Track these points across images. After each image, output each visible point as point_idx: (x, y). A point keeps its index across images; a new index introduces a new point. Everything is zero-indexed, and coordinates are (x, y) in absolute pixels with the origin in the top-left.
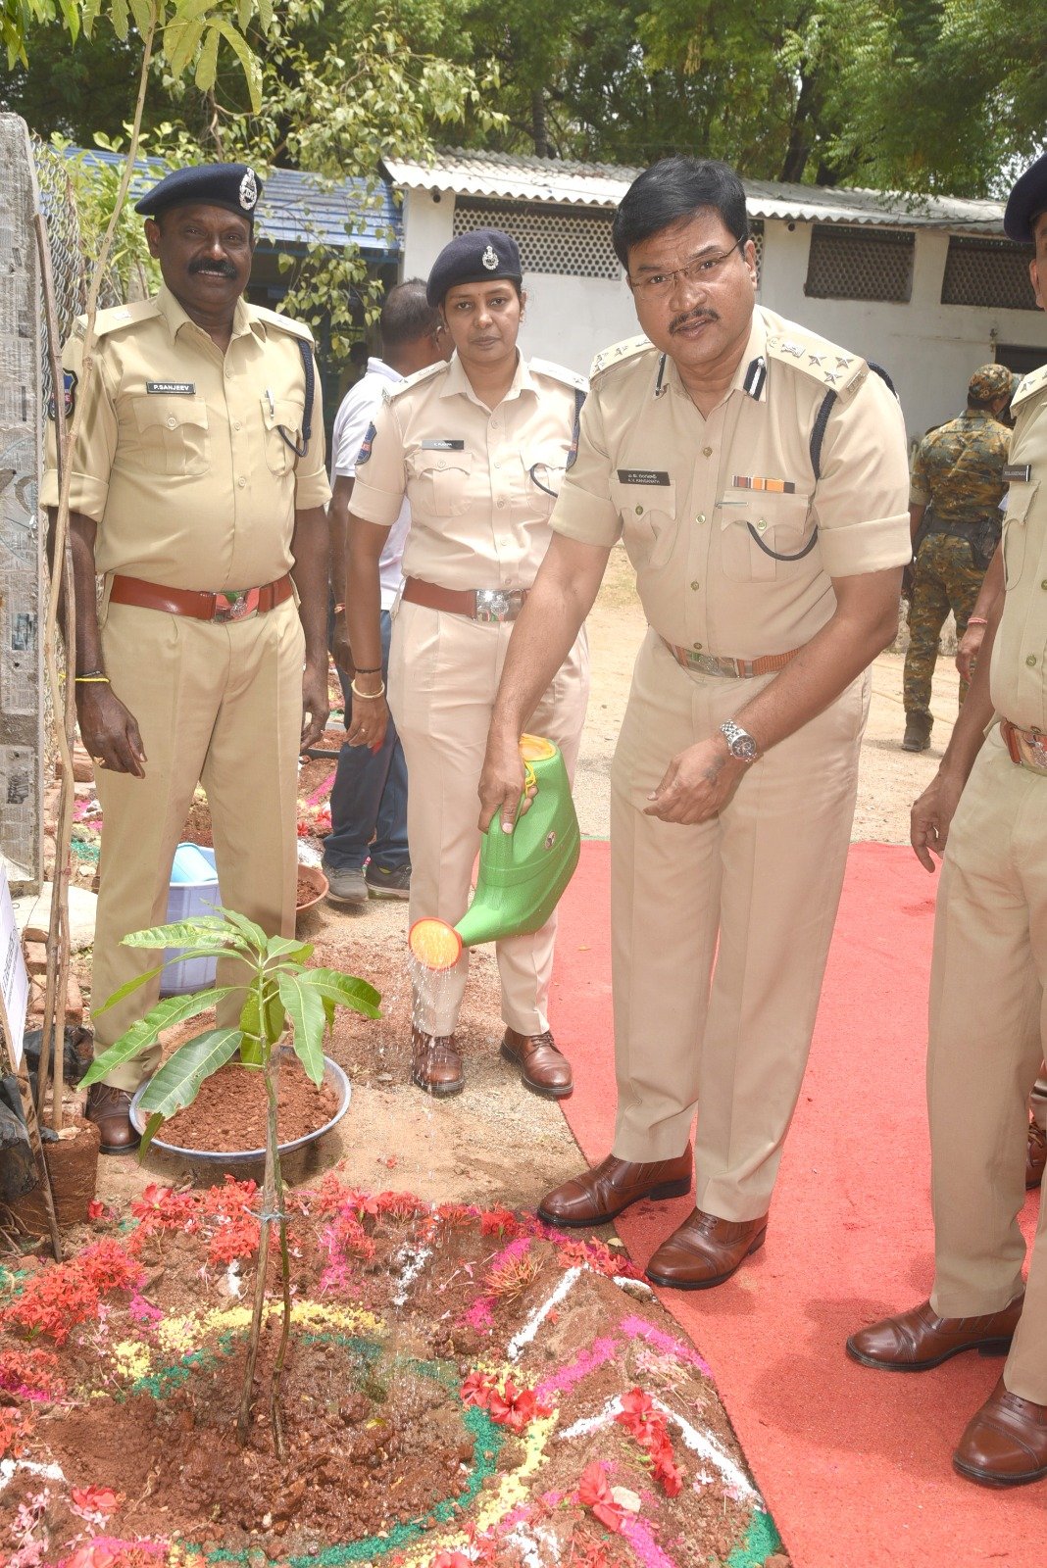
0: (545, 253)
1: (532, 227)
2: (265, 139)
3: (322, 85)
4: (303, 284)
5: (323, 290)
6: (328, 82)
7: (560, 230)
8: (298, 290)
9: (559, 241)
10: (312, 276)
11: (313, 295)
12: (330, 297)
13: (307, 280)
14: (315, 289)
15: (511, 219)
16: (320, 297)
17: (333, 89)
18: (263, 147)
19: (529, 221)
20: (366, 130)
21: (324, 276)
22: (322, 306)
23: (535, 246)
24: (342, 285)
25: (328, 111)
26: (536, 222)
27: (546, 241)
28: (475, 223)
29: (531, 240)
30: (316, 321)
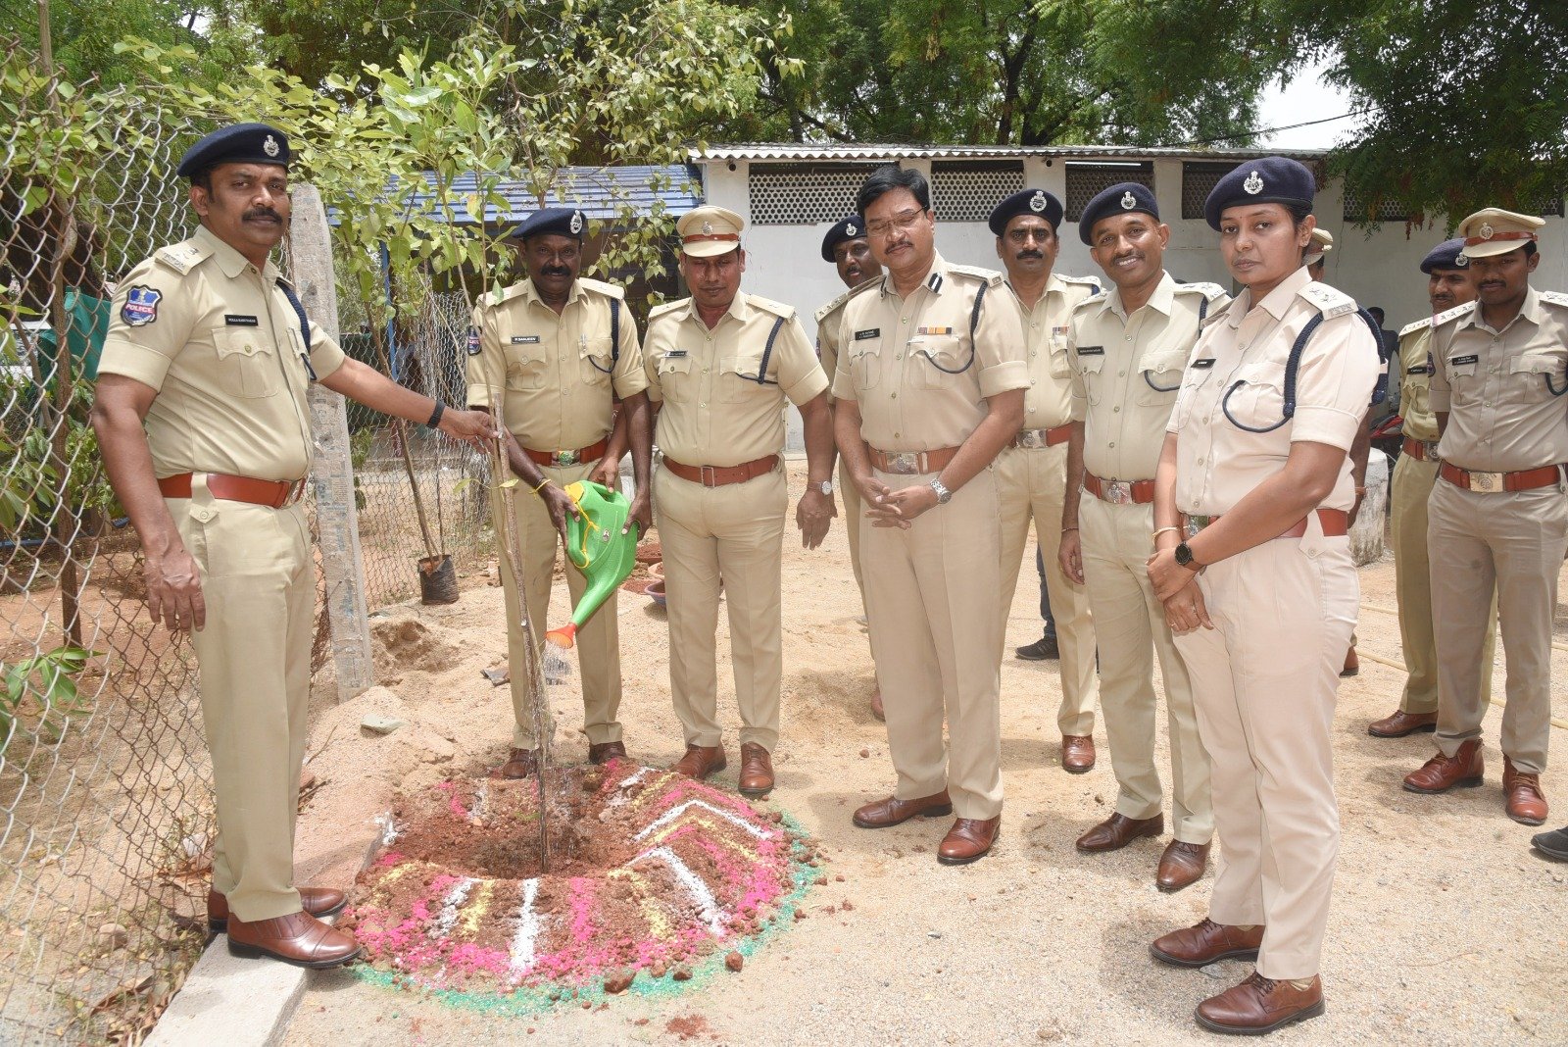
0: (833, 205)
1: (819, 184)
2: (566, 113)
3: (617, 57)
4: (614, 245)
5: (634, 247)
6: (621, 54)
7: (845, 184)
8: (607, 251)
9: (845, 194)
10: (621, 236)
11: (624, 253)
12: (641, 253)
13: (615, 240)
14: (626, 247)
15: (800, 178)
16: (632, 254)
17: (628, 59)
18: (565, 120)
19: (816, 179)
20: (664, 90)
21: (634, 235)
22: (634, 264)
23: (823, 200)
24: (652, 241)
25: (624, 78)
26: (822, 179)
27: (833, 194)
28: (768, 185)
29: (820, 195)
30: (630, 280)
